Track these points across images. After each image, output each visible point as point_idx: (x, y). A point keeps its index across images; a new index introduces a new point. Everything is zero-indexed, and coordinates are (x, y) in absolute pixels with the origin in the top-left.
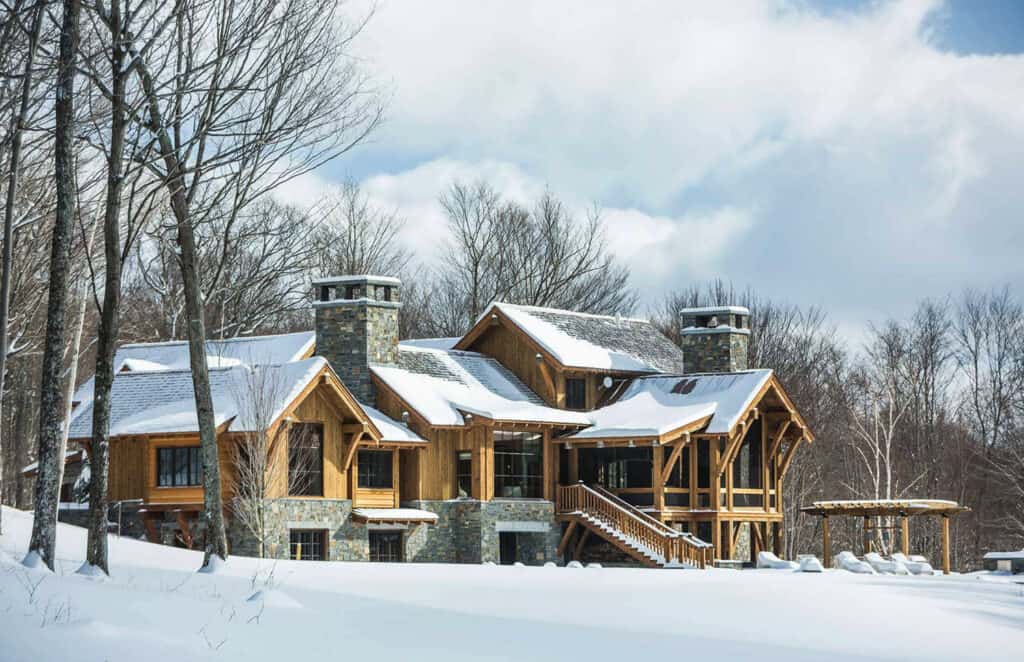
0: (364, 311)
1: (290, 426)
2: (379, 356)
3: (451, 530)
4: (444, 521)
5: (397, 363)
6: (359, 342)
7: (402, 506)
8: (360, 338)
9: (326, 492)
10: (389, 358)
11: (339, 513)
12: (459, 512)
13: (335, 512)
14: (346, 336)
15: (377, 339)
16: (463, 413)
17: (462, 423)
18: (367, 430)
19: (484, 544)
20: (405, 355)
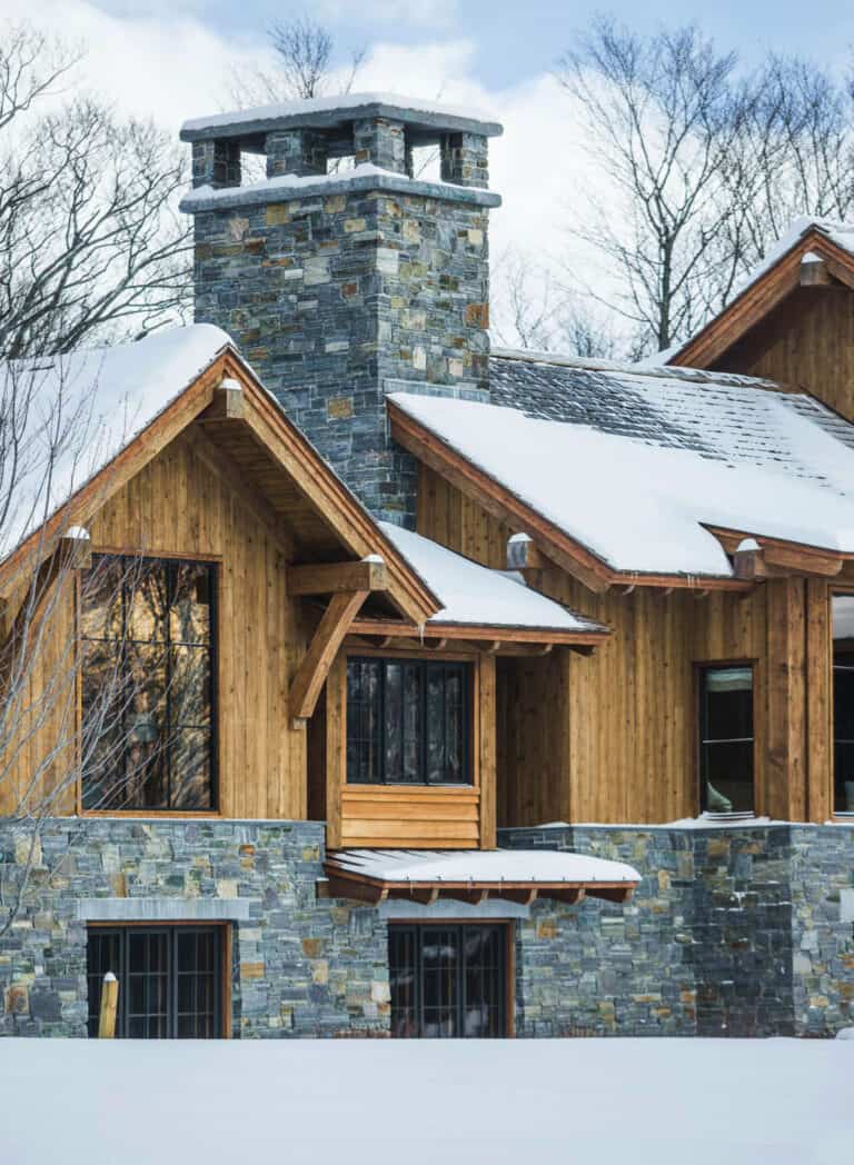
0: (369, 211)
1: (83, 561)
2: (420, 362)
3: (679, 920)
4: (656, 892)
5: (484, 385)
6: (350, 314)
7: (505, 841)
8: (356, 300)
9: (228, 798)
10: (456, 369)
11: (279, 868)
12: (708, 861)
13: (262, 863)
14: (302, 298)
15: (414, 304)
16: (726, 537)
17: (722, 567)
18: (381, 582)
19: (801, 965)
20: (511, 370)
